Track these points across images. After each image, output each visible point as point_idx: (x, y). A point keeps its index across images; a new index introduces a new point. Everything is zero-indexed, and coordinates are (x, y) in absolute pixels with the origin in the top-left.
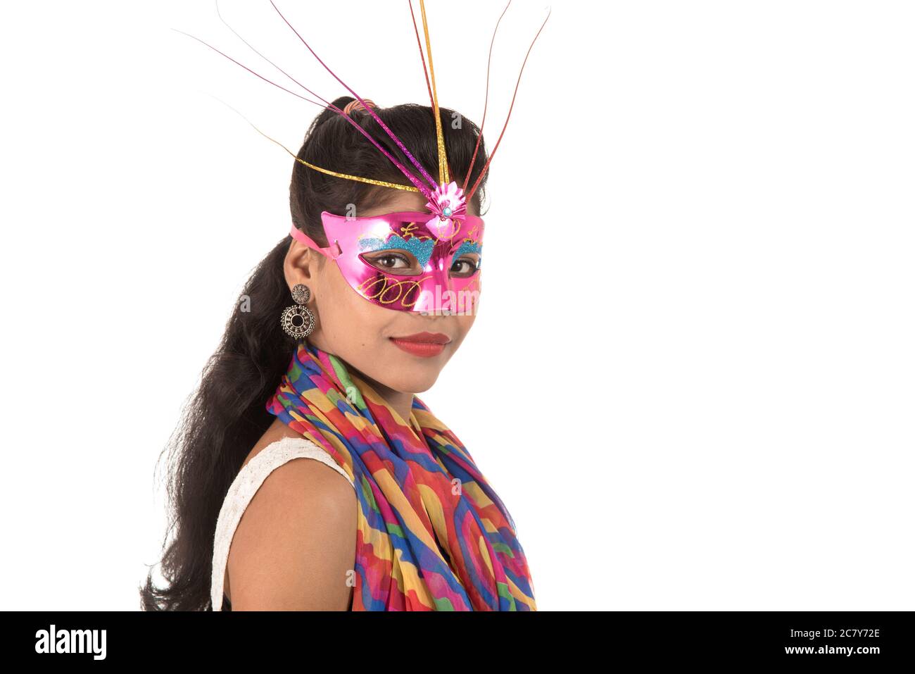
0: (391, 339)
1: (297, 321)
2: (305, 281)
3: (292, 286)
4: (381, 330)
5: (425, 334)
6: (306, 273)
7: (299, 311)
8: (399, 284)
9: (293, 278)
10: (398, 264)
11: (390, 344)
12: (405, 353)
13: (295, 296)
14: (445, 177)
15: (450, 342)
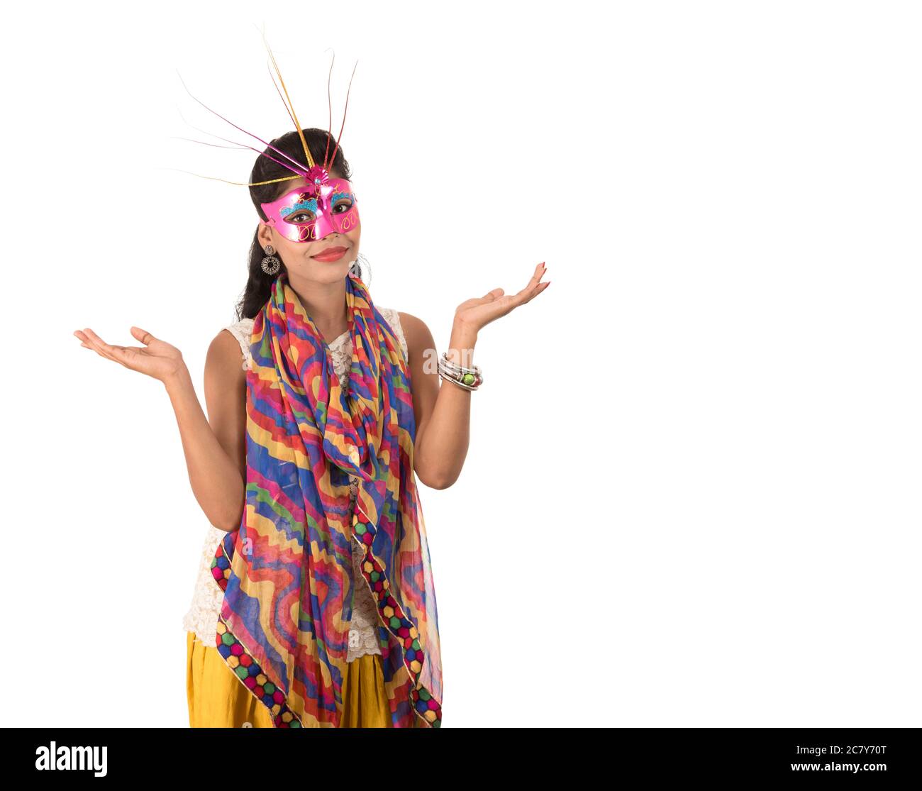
0: (312, 257)
1: (270, 265)
2: (269, 243)
3: (264, 247)
4: (305, 254)
5: (328, 249)
6: (269, 239)
7: (271, 260)
8: (306, 227)
9: (264, 244)
10: (305, 218)
11: (312, 260)
12: (322, 263)
13: (267, 252)
14: (311, 164)
15: (348, 249)
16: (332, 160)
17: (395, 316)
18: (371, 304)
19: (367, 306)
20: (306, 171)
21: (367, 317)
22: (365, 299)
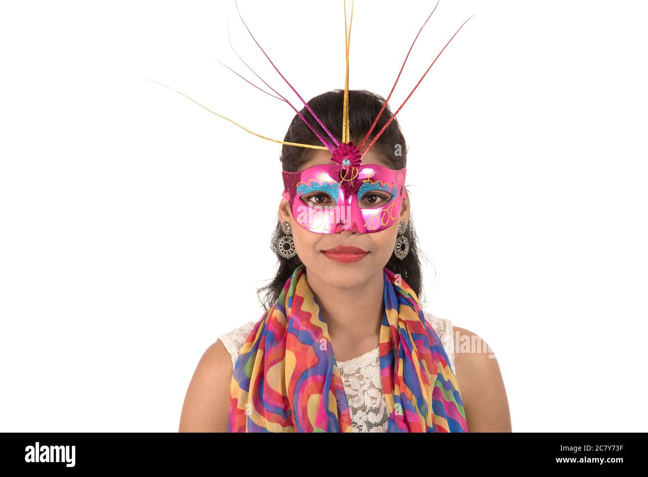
0: (322, 252)
1: (287, 247)
2: (288, 220)
3: (282, 224)
4: (314, 246)
7: (286, 240)
9: (282, 219)
11: (322, 256)
12: (332, 261)
13: (283, 230)
14: (346, 138)
15: (369, 252)
16: (378, 136)
17: (448, 331)
18: (421, 315)
19: (417, 319)
20: (337, 147)
21: (412, 332)
22: (413, 308)
